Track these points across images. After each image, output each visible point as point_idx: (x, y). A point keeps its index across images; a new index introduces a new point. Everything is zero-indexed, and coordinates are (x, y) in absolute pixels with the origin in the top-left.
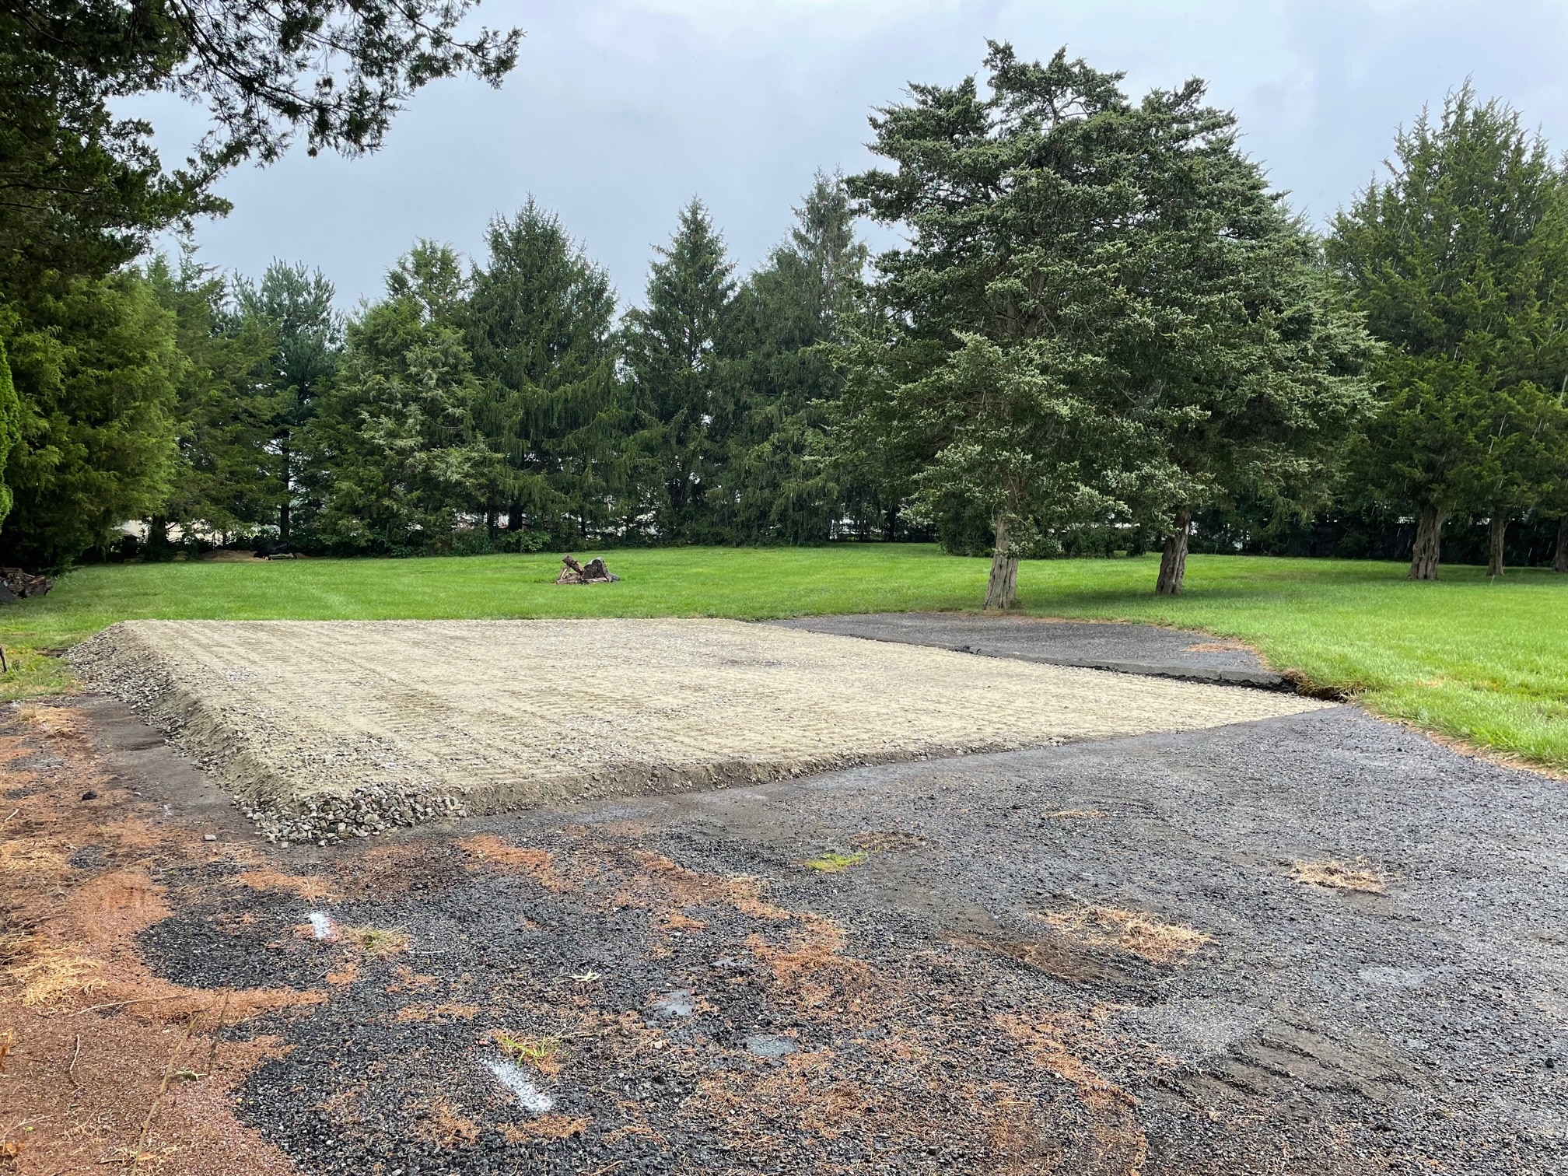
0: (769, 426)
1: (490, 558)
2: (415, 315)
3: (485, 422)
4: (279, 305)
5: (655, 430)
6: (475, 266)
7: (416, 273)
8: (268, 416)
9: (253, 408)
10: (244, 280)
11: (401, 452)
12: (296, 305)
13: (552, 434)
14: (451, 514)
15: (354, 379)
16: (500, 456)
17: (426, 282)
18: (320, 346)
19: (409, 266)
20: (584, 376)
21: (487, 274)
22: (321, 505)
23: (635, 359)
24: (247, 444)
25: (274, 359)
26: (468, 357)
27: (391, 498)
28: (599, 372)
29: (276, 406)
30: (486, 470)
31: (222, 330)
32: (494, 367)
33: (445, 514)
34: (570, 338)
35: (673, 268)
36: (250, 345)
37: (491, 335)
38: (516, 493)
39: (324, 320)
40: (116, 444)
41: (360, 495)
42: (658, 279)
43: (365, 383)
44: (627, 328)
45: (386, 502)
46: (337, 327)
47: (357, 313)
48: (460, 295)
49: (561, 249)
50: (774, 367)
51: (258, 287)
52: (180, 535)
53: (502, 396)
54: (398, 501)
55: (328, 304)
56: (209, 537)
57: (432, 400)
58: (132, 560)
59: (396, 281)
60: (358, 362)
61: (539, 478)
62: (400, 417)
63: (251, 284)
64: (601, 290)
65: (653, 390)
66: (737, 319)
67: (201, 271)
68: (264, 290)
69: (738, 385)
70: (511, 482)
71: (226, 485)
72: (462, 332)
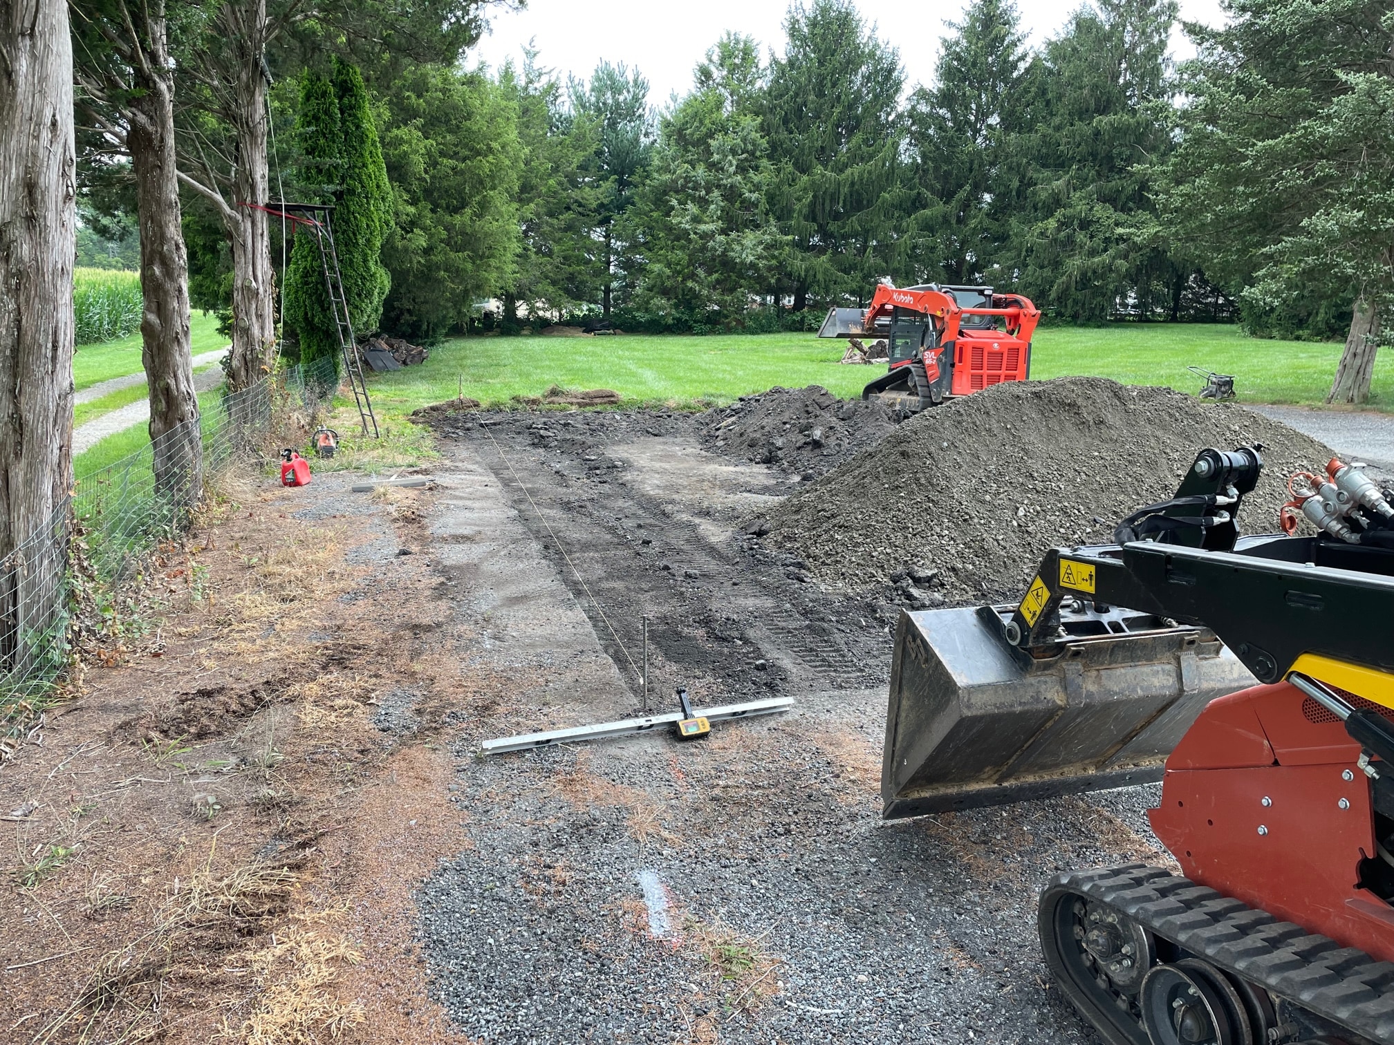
0: (1056, 202)
1: (778, 336)
2: (719, 105)
3: (778, 208)
4: (604, 104)
5: (937, 209)
6: (772, 55)
7: (721, 65)
8: (594, 205)
9: (583, 198)
10: (576, 82)
11: (705, 236)
12: (618, 104)
13: (837, 216)
14: (744, 295)
15: (665, 169)
16: (790, 237)
17: (729, 72)
18: (637, 140)
19: (715, 58)
20: (871, 157)
21: (784, 62)
22: (635, 287)
23: (920, 138)
24: (578, 232)
25: (599, 153)
26: (764, 143)
27: (694, 280)
28: (886, 152)
29: (600, 196)
30: (776, 253)
31: (558, 128)
32: (787, 152)
33: (739, 295)
34: (858, 120)
35: (964, 43)
36: (579, 142)
37: (786, 121)
38: (803, 274)
39: (640, 116)
40: (469, 230)
41: (668, 277)
42: (948, 55)
43: (674, 173)
44: (913, 108)
45: (690, 284)
46: (650, 122)
47: (668, 108)
48: (759, 84)
49: (853, 32)
50: (1064, 140)
51: (588, 87)
52: (527, 313)
53: (793, 180)
54: (700, 283)
55: (644, 100)
56: (548, 315)
57: (731, 186)
58: (490, 334)
59: (702, 73)
60: (670, 153)
61: (824, 258)
62: (703, 203)
63: (583, 86)
64: (890, 71)
65: (936, 169)
66: (1027, 91)
67: (540, 75)
68: (593, 90)
69: (1025, 160)
70: (799, 263)
71: (561, 269)
72: (759, 120)
